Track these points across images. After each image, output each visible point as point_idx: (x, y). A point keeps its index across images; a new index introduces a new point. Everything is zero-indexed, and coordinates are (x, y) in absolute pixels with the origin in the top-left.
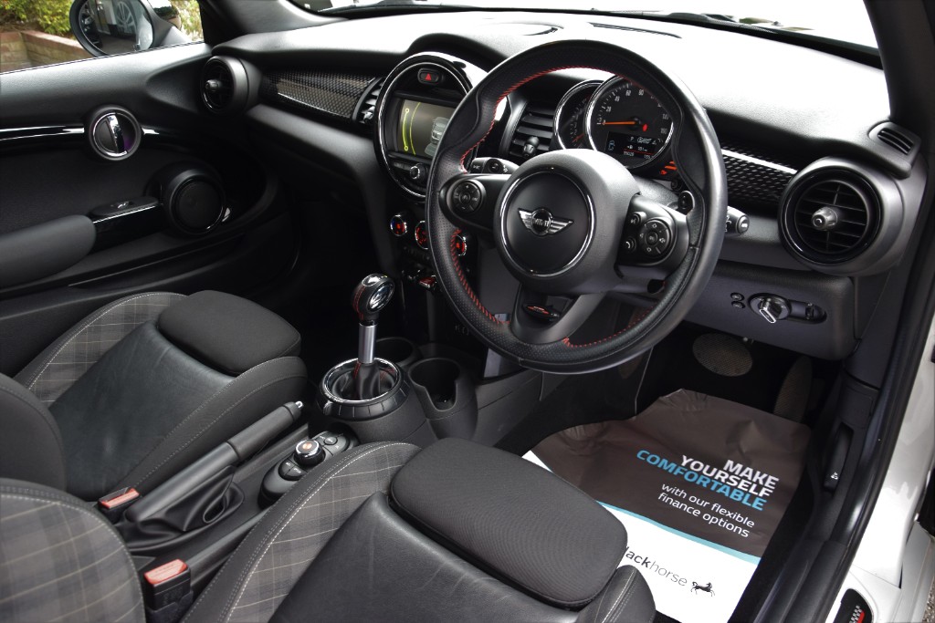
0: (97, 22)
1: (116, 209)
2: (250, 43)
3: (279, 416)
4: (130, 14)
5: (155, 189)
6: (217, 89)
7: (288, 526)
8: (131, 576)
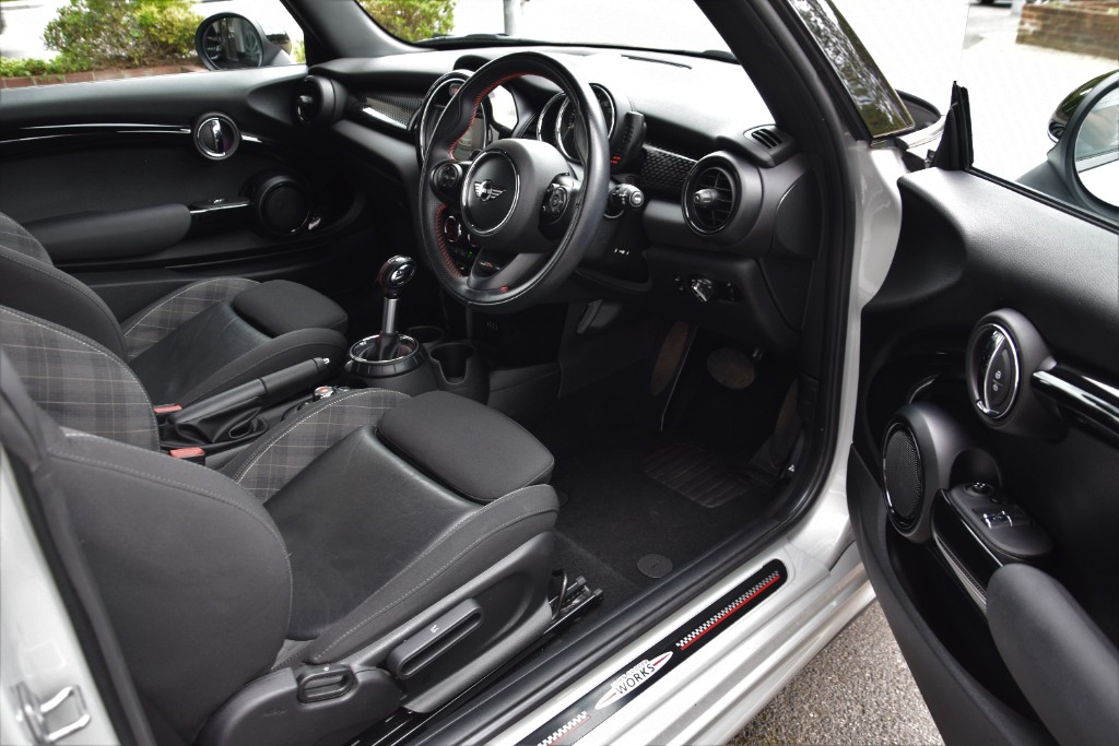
0: (227, 50)
1: (212, 204)
2: (340, 66)
3: (307, 366)
4: (256, 43)
5: (248, 191)
6: (308, 104)
7: (288, 435)
8: (152, 427)
